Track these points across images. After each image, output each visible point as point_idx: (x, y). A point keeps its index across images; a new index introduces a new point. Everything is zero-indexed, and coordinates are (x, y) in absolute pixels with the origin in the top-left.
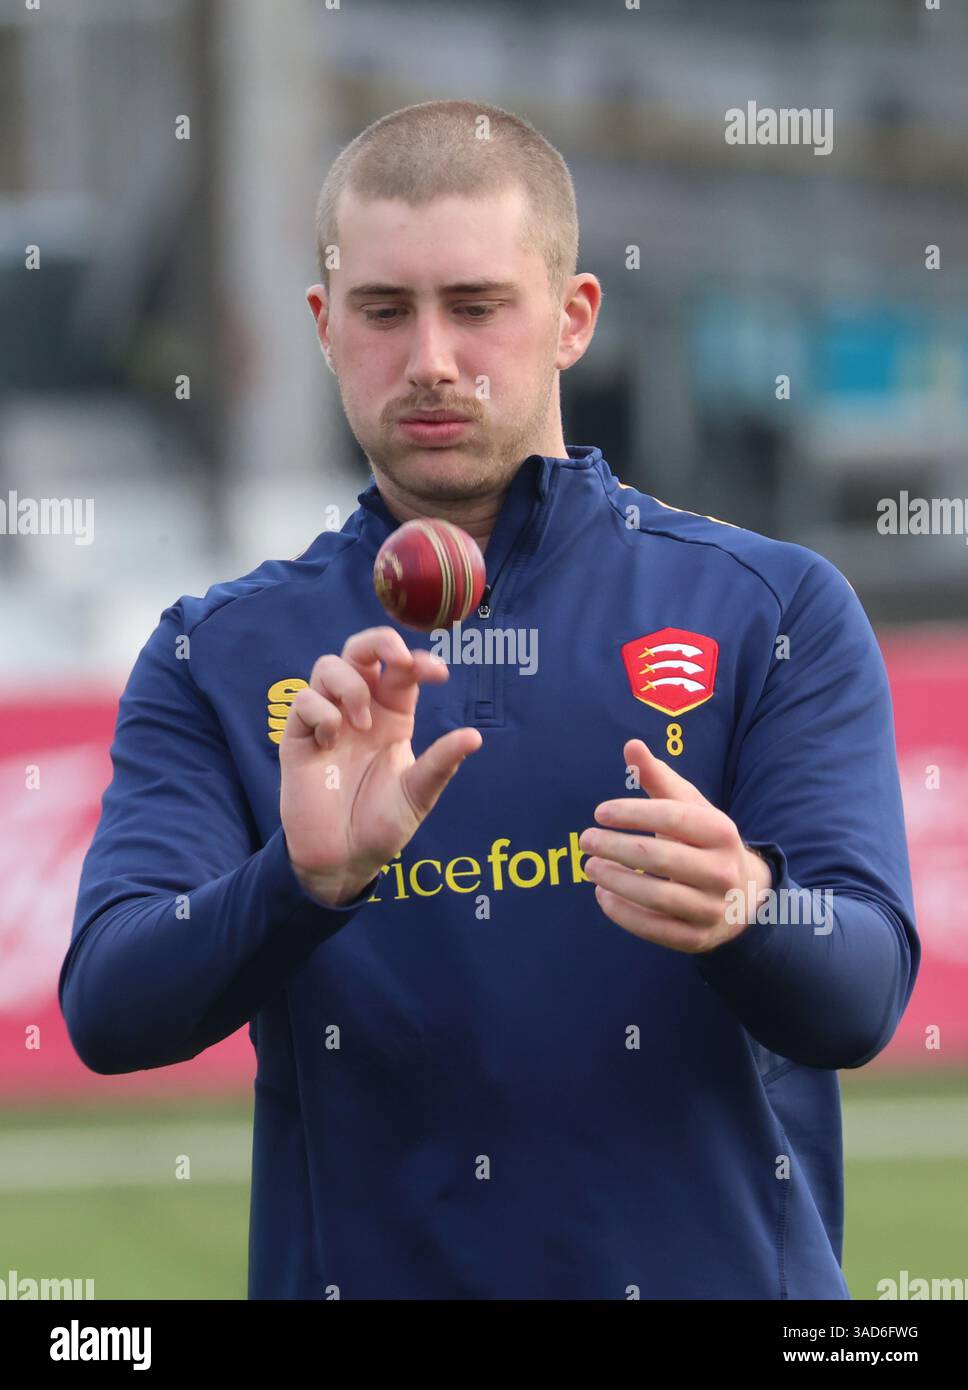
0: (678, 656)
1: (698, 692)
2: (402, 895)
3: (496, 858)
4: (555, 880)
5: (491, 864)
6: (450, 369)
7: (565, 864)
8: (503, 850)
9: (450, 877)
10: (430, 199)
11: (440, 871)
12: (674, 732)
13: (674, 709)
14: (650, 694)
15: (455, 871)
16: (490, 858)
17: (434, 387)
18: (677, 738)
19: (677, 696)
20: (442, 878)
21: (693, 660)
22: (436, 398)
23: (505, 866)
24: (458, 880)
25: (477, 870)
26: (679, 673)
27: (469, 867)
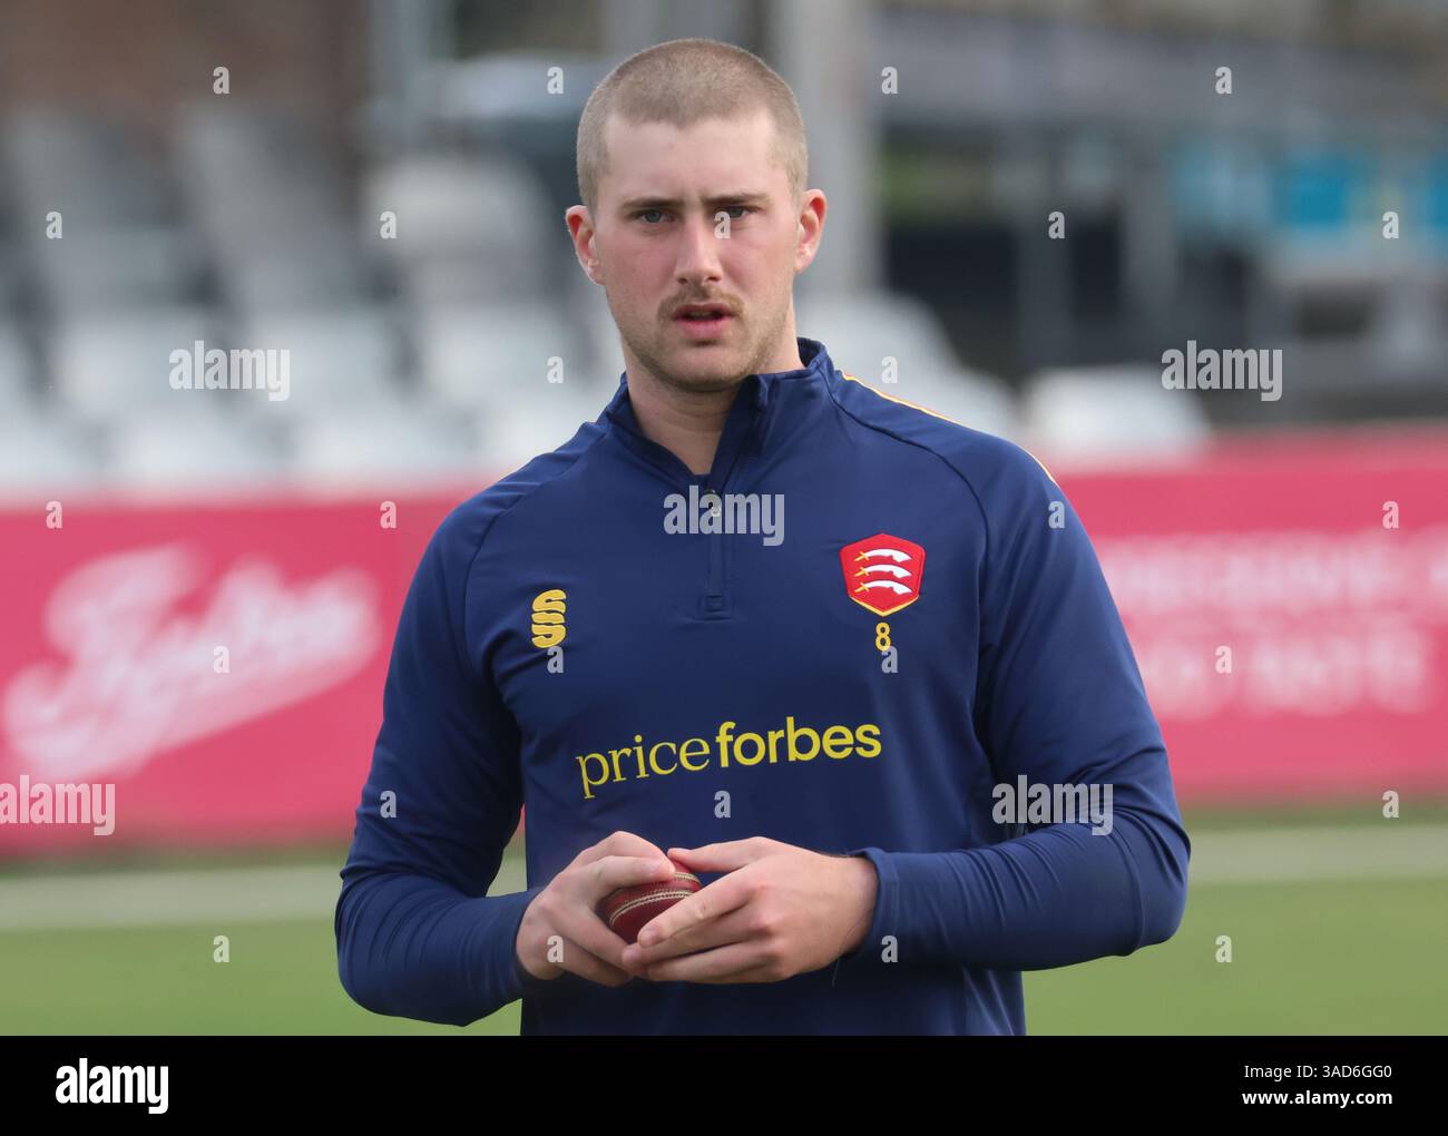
0: (889, 561)
1: (904, 595)
2: (643, 774)
3: (723, 738)
4: (773, 759)
5: (719, 744)
6: (717, 270)
7: (782, 745)
8: (729, 732)
9: (683, 756)
10: (694, 120)
11: (675, 752)
12: (883, 630)
13: (883, 609)
14: (863, 595)
15: (687, 752)
16: (718, 739)
17: (703, 284)
18: (885, 636)
19: (887, 597)
20: (677, 758)
21: (902, 565)
22: (704, 294)
23: (730, 746)
24: (690, 760)
25: (706, 750)
26: (890, 576)
27: (700, 748)
